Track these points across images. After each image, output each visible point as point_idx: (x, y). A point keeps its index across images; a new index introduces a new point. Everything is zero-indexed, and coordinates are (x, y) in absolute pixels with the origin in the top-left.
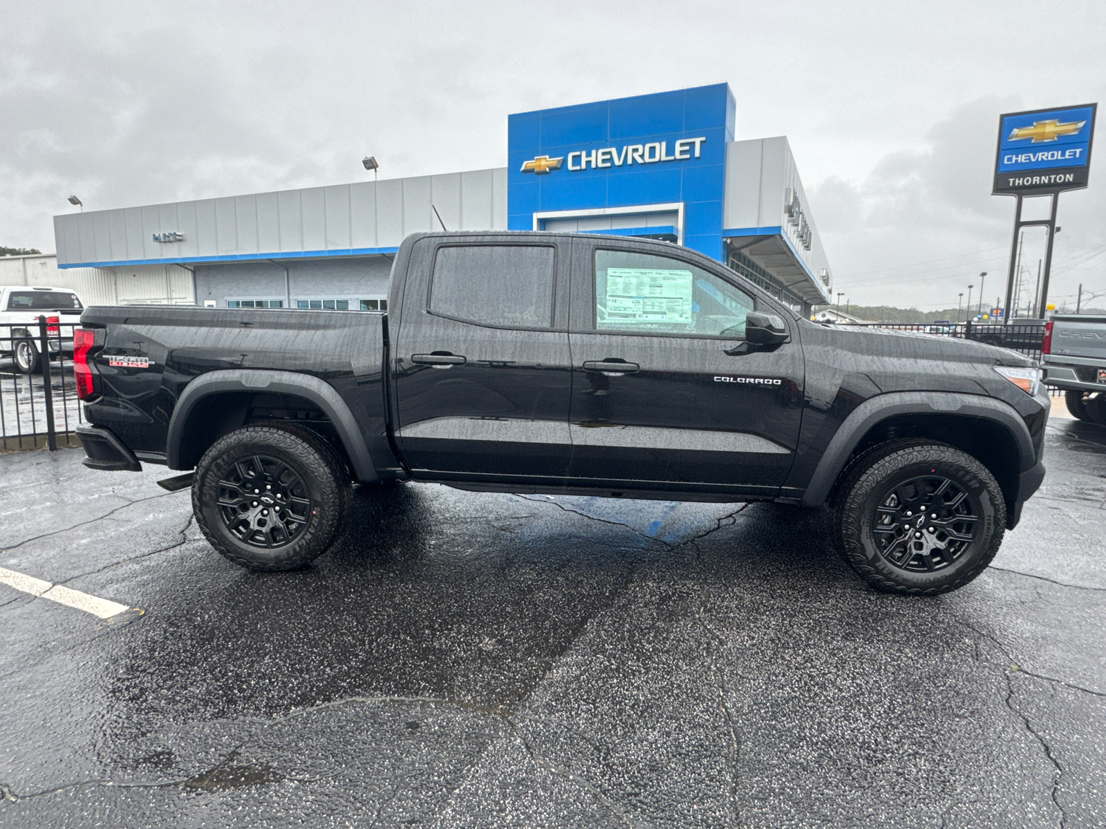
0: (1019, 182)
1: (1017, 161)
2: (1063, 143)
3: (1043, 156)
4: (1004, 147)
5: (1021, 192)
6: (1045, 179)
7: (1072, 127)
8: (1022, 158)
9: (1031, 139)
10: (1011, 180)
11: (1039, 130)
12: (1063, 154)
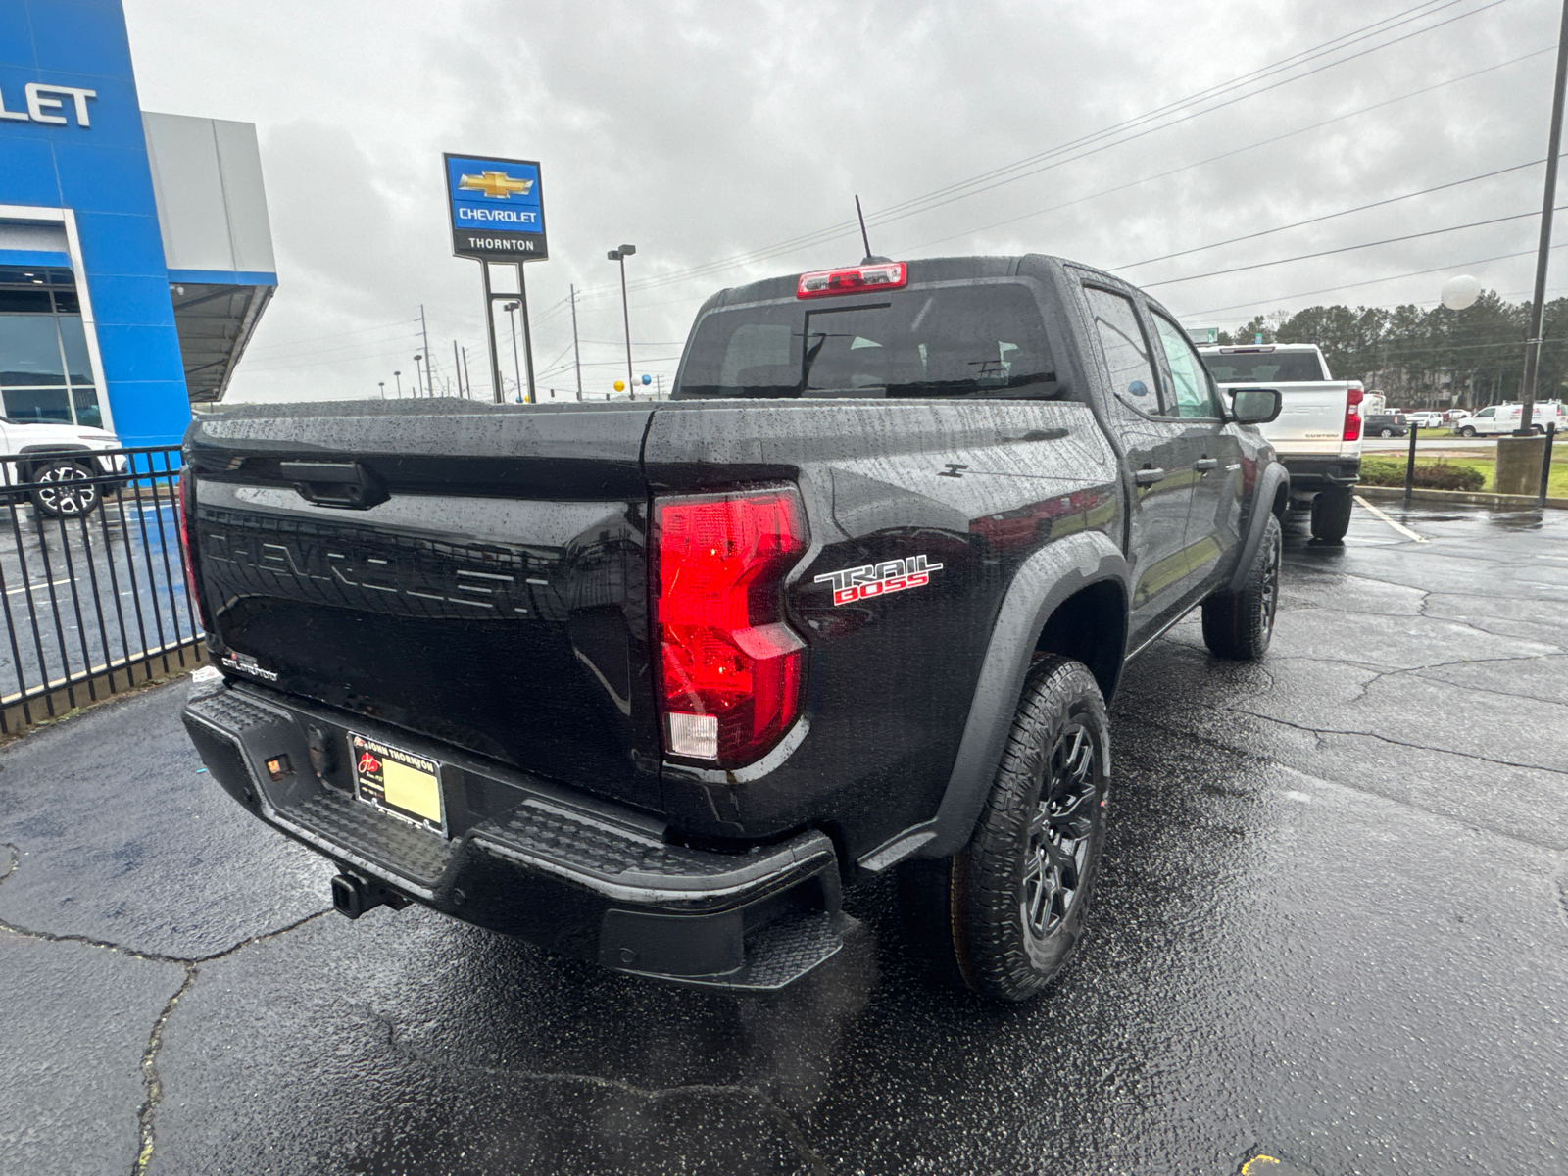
0: (480, 243)
1: (473, 216)
2: (514, 203)
3: (499, 215)
4: (457, 199)
5: (487, 256)
6: (507, 244)
7: (521, 185)
8: (478, 214)
9: (483, 192)
10: (472, 240)
11: (488, 182)
12: (519, 217)
